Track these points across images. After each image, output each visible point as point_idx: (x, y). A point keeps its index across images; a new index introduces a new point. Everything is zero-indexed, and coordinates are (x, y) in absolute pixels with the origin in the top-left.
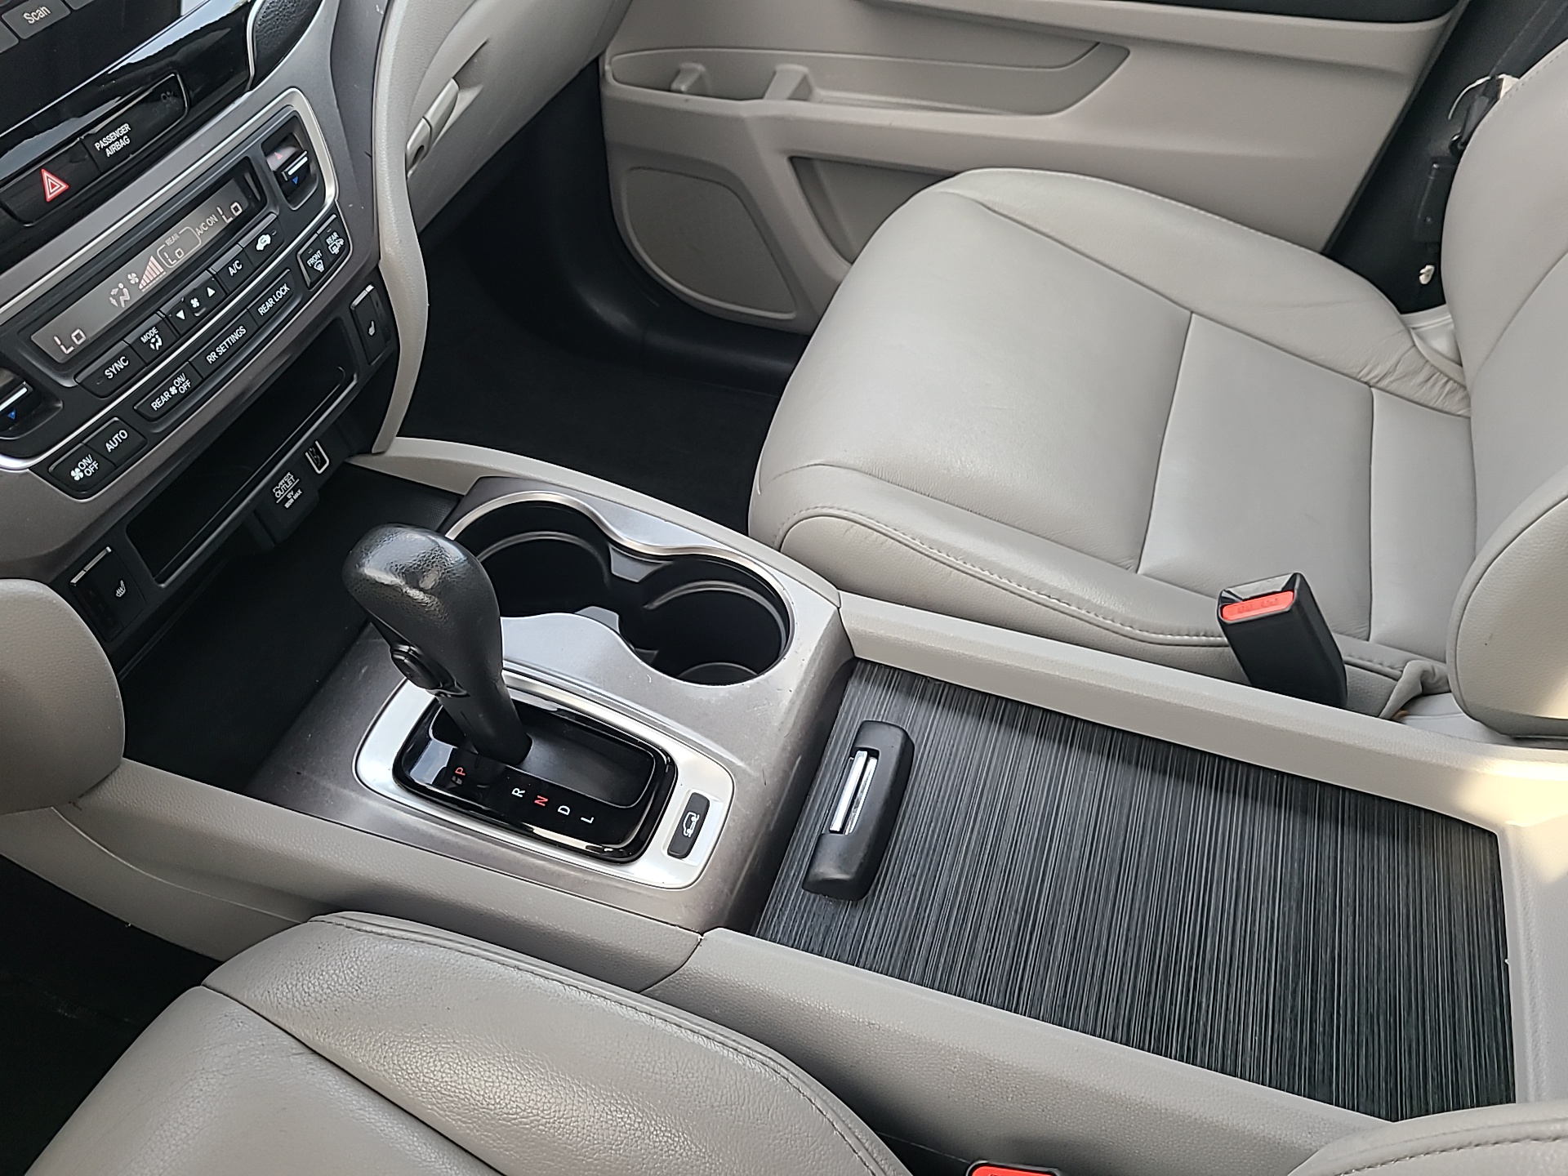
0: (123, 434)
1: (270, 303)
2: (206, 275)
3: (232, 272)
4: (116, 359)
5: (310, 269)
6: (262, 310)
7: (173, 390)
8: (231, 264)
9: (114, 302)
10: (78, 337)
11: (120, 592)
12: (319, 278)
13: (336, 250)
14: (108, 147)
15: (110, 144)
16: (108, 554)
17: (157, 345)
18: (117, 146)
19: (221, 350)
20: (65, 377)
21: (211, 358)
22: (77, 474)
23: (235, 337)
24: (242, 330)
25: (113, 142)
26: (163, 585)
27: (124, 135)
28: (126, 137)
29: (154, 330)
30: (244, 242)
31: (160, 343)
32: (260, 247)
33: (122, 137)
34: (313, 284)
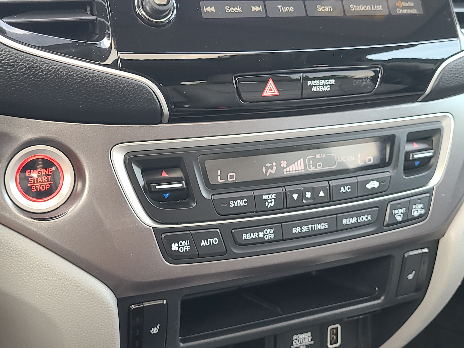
0: (216, 241)
1: (353, 220)
2: (326, 184)
3: (342, 190)
4: (241, 198)
5: (392, 216)
6: (346, 222)
7: (261, 235)
8: (344, 186)
9: (264, 170)
10: (232, 177)
11: (154, 331)
12: (395, 224)
13: (416, 214)
14: (315, 86)
15: (317, 85)
16: (163, 304)
17: (270, 204)
18: (321, 89)
19: (305, 229)
20: (207, 191)
21: (297, 230)
22: (175, 247)
23: (319, 227)
24: (326, 226)
25: (320, 85)
26: (182, 345)
27: (329, 85)
28: (329, 86)
29: (274, 196)
30: (360, 179)
31: (272, 204)
32: (369, 186)
33: (326, 85)
34: (388, 225)
